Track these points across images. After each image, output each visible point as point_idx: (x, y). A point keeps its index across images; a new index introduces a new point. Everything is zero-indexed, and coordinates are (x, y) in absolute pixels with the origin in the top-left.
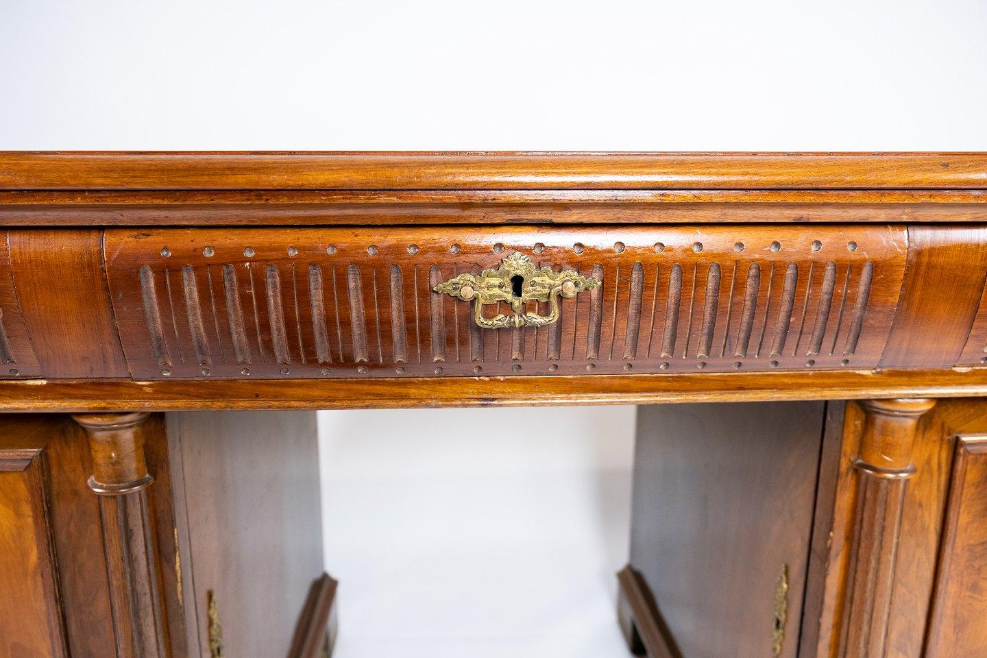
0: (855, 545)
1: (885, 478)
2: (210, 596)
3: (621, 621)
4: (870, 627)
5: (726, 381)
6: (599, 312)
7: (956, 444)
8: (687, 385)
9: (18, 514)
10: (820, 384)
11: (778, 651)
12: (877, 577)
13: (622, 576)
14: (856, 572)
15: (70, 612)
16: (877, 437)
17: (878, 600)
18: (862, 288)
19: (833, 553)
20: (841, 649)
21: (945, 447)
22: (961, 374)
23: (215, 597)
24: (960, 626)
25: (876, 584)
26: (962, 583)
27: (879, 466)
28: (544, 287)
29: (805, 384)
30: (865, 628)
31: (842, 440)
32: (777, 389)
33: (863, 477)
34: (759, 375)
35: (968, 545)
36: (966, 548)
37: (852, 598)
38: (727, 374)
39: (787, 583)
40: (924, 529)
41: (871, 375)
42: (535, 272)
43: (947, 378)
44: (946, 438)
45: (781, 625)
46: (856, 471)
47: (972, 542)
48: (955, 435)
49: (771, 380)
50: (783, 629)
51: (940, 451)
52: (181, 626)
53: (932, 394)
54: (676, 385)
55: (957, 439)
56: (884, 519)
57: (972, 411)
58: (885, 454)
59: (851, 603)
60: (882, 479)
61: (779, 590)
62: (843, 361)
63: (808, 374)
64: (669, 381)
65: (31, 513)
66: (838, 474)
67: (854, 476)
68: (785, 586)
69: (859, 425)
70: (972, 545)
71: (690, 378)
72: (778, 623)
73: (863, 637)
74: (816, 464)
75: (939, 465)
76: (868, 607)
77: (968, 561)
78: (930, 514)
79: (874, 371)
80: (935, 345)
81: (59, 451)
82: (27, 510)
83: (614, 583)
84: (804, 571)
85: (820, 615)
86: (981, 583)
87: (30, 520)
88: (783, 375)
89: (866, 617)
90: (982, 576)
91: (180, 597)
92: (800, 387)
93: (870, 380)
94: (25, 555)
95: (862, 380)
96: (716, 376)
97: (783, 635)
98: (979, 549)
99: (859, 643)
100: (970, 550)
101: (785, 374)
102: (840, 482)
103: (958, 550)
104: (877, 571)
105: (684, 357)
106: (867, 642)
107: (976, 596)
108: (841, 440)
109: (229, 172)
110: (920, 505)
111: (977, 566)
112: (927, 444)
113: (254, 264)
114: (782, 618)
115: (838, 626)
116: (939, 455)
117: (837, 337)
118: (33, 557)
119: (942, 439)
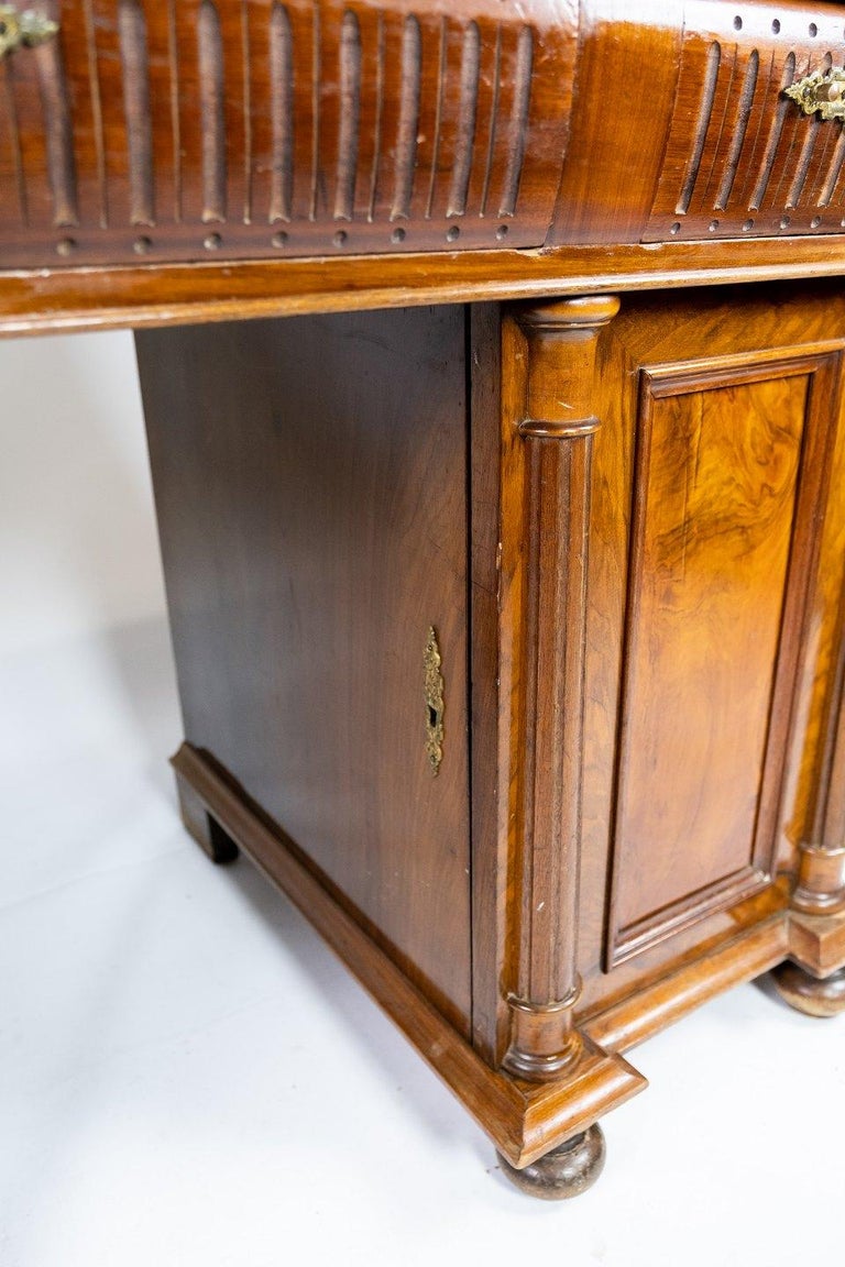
0: (533, 554)
1: (567, 437)
3: (190, 827)
5: (324, 273)
7: (642, 380)
8: (258, 284)
10: (469, 275)
11: (439, 758)
12: (567, 595)
13: (178, 761)
14: (538, 595)
16: (548, 374)
17: (571, 629)
18: (519, 81)
20: (530, 716)
21: (628, 389)
22: (649, 254)
24: (656, 651)
25: (566, 605)
26: (655, 592)
27: (555, 421)
29: (448, 275)
30: (558, 675)
31: (501, 388)
32: (407, 286)
33: (536, 443)
34: (376, 261)
35: (659, 536)
36: (657, 541)
37: (537, 637)
38: (324, 260)
39: (439, 652)
40: (612, 518)
41: (539, 257)
43: (634, 260)
44: (629, 373)
45: (439, 718)
46: (524, 437)
47: (662, 532)
48: (638, 368)
49: (396, 269)
50: (442, 722)
51: (623, 394)
53: (618, 285)
54: (239, 284)
55: (642, 372)
56: (569, 503)
57: (655, 328)
58: (560, 398)
59: (537, 644)
60: (561, 438)
61: (429, 666)
62: (499, 231)
63: (451, 256)
64: (225, 277)
66: (501, 446)
67: (522, 446)
68: (437, 657)
69: (522, 362)
70: (663, 536)
71: (262, 269)
72: (434, 716)
73: (557, 688)
75: (623, 416)
76: (559, 643)
77: (659, 560)
78: (617, 494)
79: (541, 250)
80: (619, 198)
84: (464, 619)
85: (497, 675)
86: (674, 587)
88: (413, 259)
89: (558, 657)
90: (675, 578)
92: (442, 280)
93: (536, 266)
95: (527, 267)
96: (307, 264)
98: (670, 539)
99: (552, 699)
100: (661, 543)
101: (418, 258)
103: (649, 547)
104: (566, 585)
105: (247, 221)
106: (563, 693)
107: (670, 607)
108: (498, 389)
110: (605, 483)
111: (669, 565)
112: (607, 384)
114: (438, 708)
115: (521, 685)
116: (622, 400)
119: (624, 376)
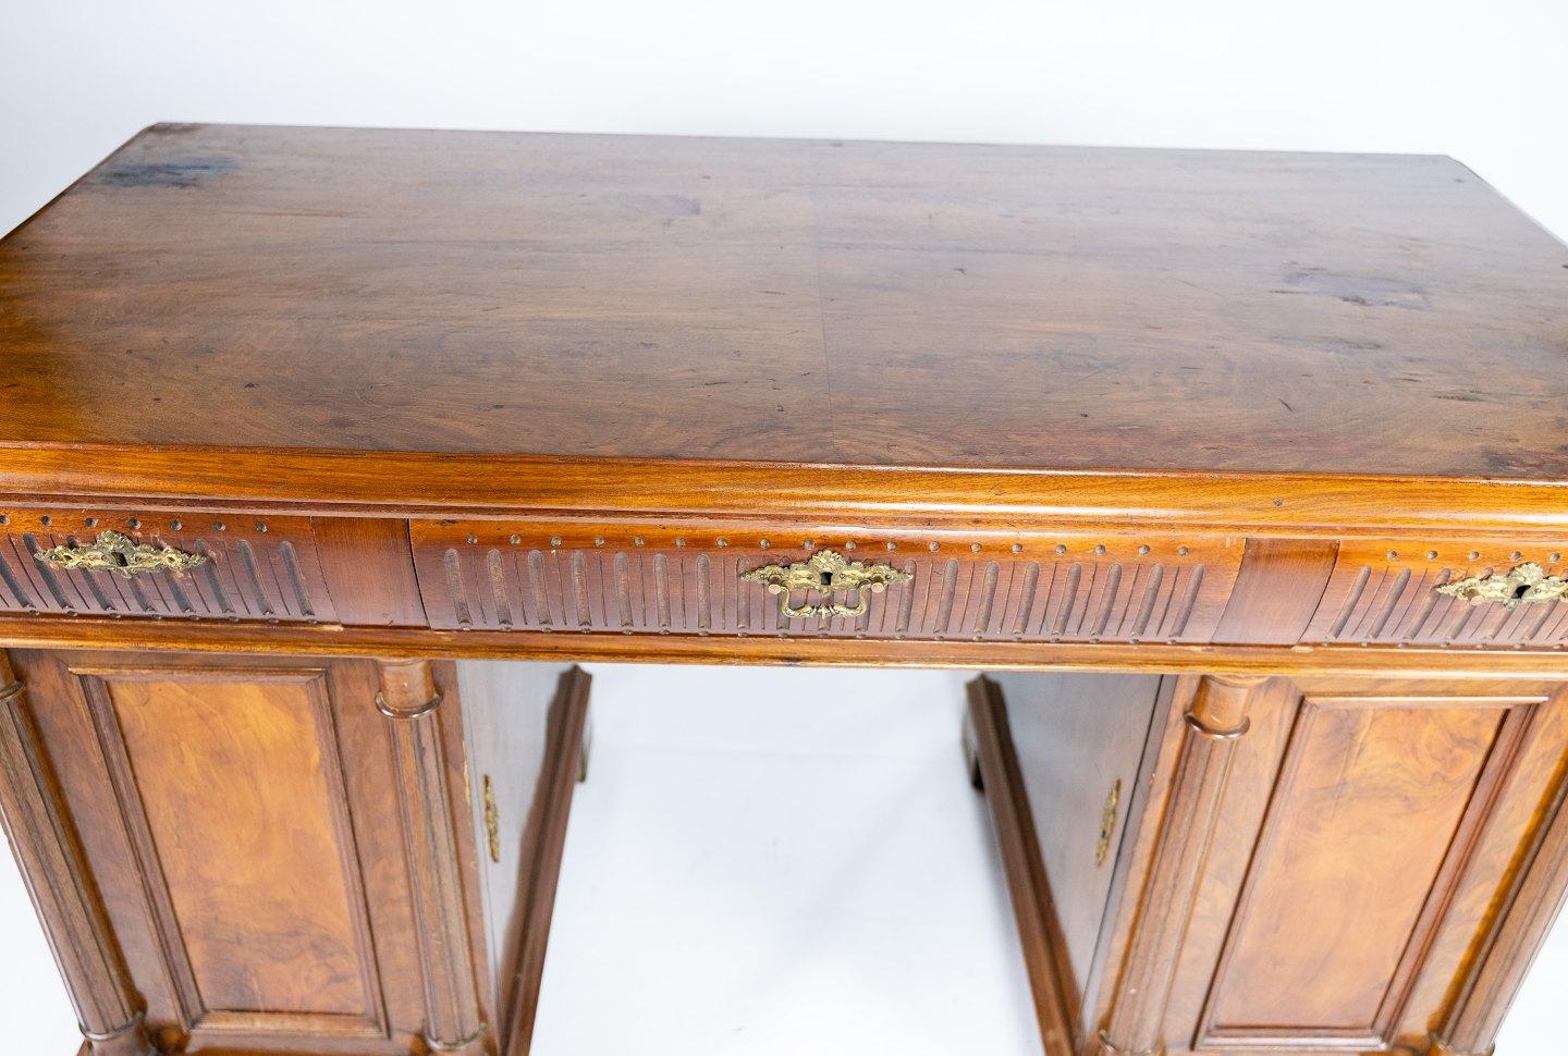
2: (487, 781)
4: (1181, 862)
5: (1043, 651)
6: (910, 597)
7: (1301, 703)
9: (299, 720)
11: (1101, 858)
15: (356, 807)
16: (1210, 699)
19: (1155, 790)
21: (1289, 704)
22: (1301, 654)
23: (491, 782)
24: (1291, 858)
26: (1298, 823)
27: (1207, 725)
28: (853, 579)
33: (1192, 731)
35: (1309, 789)
36: (1306, 792)
39: (1116, 797)
40: (1258, 776)
42: (845, 567)
45: (1106, 835)
47: (1314, 786)
49: (1091, 652)
50: (1108, 839)
51: (1283, 707)
52: (470, 824)
55: (1303, 698)
56: (1205, 773)
58: (1213, 715)
61: (1109, 802)
65: (313, 720)
67: (1182, 732)
68: (1114, 800)
70: (1314, 789)
72: (1104, 833)
74: (1152, 703)
75: (1280, 720)
77: (1307, 803)
78: (1264, 763)
81: (344, 671)
82: (308, 717)
83: (962, 695)
84: (1131, 791)
85: (1136, 844)
86: (1320, 823)
87: (312, 727)
90: (1322, 816)
91: (468, 798)
94: (307, 756)
97: (1107, 845)
98: (1321, 792)
100: (1311, 794)
102: (1169, 731)
103: (1293, 793)
105: (998, 633)
106: (1177, 876)
107: (1313, 834)
109: (543, 495)
111: (1317, 808)
112: (1269, 701)
113: (560, 552)
114: (1108, 830)
115: (1153, 855)
116: (1282, 711)
117: (1162, 624)
118: (315, 757)
119: (1287, 697)
